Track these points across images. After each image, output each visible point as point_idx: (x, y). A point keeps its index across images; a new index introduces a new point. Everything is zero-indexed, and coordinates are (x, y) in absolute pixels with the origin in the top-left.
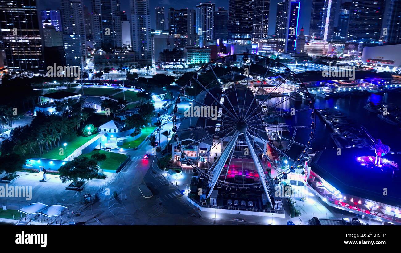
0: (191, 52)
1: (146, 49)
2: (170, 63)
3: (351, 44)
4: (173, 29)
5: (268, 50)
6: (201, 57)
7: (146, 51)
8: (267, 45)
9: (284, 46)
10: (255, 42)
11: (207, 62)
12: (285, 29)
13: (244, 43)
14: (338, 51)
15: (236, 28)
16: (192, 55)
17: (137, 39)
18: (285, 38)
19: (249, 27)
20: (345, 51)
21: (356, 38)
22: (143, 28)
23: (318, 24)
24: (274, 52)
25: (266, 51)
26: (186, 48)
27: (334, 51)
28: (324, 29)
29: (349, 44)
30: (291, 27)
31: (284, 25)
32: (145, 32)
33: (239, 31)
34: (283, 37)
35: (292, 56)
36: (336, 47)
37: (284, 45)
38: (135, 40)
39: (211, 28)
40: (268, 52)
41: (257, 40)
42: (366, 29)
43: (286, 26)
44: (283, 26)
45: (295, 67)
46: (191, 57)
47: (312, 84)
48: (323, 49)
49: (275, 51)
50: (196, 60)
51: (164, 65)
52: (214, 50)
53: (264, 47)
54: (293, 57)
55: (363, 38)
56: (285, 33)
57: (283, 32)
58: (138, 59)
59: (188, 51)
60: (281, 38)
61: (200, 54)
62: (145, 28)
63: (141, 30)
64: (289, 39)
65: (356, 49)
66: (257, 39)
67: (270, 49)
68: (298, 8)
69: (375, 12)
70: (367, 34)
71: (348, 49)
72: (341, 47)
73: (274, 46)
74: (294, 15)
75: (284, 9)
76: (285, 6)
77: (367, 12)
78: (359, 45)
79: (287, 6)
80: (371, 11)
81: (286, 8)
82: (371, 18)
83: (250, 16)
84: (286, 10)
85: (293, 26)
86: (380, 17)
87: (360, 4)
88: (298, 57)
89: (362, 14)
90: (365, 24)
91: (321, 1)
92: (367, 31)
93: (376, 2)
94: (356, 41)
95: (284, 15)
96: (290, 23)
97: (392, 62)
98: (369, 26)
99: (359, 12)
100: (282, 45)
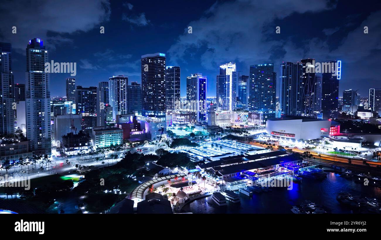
0: (101, 134)
1: (44, 135)
2: (75, 148)
3: (253, 113)
4: (81, 107)
5: (182, 122)
6: (112, 140)
7: (44, 138)
8: (181, 117)
9: (196, 117)
10: (169, 114)
11: (119, 144)
13: (158, 120)
14: (243, 119)
15: (149, 105)
16: (101, 140)
17: (32, 126)
19: (162, 105)
20: (249, 119)
21: (257, 109)
22: (40, 113)
23: (223, 95)
24: (188, 123)
25: (180, 122)
26: (94, 130)
27: (240, 119)
28: (229, 100)
29: (252, 114)
30: (201, 100)
32: (44, 117)
33: (153, 108)
35: (204, 129)
36: (241, 116)
37: (196, 115)
38: (30, 126)
39: (125, 100)
41: (171, 112)
42: (264, 101)
43: (196, 99)
44: (194, 99)
46: (100, 140)
47: (233, 176)
48: (230, 118)
50: (106, 143)
51: (67, 151)
52: (126, 129)
53: (178, 119)
54: (206, 129)
55: (262, 109)
58: (33, 148)
59: (97, 134)
61: (111, 136)
62: (43, 113)
63: (38, 115)
65: (258, 118)
66: (170, 110)
67: (183, 120)
68: (205, 83)
69: (269, 87)
70: (265, 105)
71: (251, 118)
72: (245, 116)
73: (187, 117)
74: (203, 89)
75: (194, 85)
76: (194, 81)
77: (263, 87)
78: (260, 115)
79: (196, 81)
80: (266, 86)
81: (195, 83)
82: (266, 92)
83: (163, 94)
84: (195, 85)
85: (202, 99)
86: (274, 91)
87: (256, 80)
88: (210, 130)
89: (259, 88)
90: (262, 97)
91: (224, 76)
92: (265, 103)
93: (268, 80)
94: (257, 111)
95: (194, 89)
96: (200, 96)
97: (293, 135)
98: (266, 99)
99: (256, 87)
100: (194, 116)
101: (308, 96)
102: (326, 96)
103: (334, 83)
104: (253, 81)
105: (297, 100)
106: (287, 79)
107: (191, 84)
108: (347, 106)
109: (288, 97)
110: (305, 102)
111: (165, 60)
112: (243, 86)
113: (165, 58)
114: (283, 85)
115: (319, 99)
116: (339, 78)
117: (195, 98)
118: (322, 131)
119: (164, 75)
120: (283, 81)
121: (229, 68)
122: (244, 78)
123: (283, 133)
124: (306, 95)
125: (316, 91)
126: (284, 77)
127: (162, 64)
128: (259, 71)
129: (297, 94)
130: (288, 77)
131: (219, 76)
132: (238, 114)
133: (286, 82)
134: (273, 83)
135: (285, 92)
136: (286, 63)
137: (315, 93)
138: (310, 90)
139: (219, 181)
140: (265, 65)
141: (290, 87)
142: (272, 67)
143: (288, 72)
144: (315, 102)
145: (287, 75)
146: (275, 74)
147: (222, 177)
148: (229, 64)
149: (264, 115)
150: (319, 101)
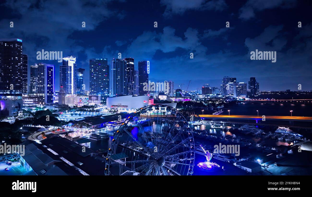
3: (93, 96)
5: (31, 104)
8: (29, 99)
9: (44, 99)
12: (44, 86)
13: (14, 99)
14: (84, 101)
18: (44, 93)
19: (19, 85)
20: (90, 101)
21: (95, 92)
23: (66, 83)
25: (29, 104)
27: (81, 102)
28: (71, 86)
29: (92, 96)
30: (48, 85)
31: (42, 83)
33: (8, 88)
34: (42, 92)
35: (55, 107)
36: (82, 99)
37: (44, 98)
40: (30, 105)
45: (70, 115)
48: (74, 101)
49: (37, 104)
53: (26, 101)
55: (100, 92)
56: (44, 89)
57: (42, 89)
60: (40, 93)
64: (48, 94)
65: (97, 99)
67: (32, 103)
68: (53, 71)
69: (105, 76)
70: (102, 89)
71: (92, 100)
72: (86, 99)
73: (35, 100)
74: (50, 75)
75: (41, 71)
76: (41, 68)
77: (100, 76)
78: (99, 97)
79: (44, 69)
80: (102, 75)
81: (43, 70)
82: (103, 80)
83: (20, 75)
84: (43, 71)
85: (50, 84)
86: (108, 79)
87: (95, 70)
88: (61, 108)
89: (97, 77)
90: (100, 83)
91: (66, 67)
92: (102, 88)
93: (104, 70)
94: (96, 94)
95: (41, 75)
96: (48, 81)
97: (126, 106)
98: (102, 85)
99: (95, 75)
100: (42, 99)
101: (130, 84)
102: (141, 84)
103: (145, 76)
104: (92, 71)
105: (123, 86)
106: (117, 71)
107: (38, 71)
108: (151, 93)
109: (117, 84)
110: (128, 88)
111: (22, 45)
112: (81, 77)
113: (22, 44)
114: (114, 75)
115: (137, 86)
116: (148, 72)
117: (43, 83)
118: (144, 102)
119: (21, 59)
120: (114, 72)
121: (71, 60)
122: (81, 71)
123: (120, 106)
124: (129, 83)
125: (135, 81)
126: (114, 69)
127: (19, 48)
128: (97, 64)
129: (123, 82)
130: (117, 69)
131: (62, 66)
132: (80, 98)
133: (116, 73)
134: (108, 73)
135: (115, 81)
136: (116, 59)
137: (135, 82)
138: (132, 80)
139: (90, 130)
140: (102, 59)
141: (119, 77)
142: (106, 61)
143: (117, 66)
144: (135, 88)
145: (117, 68)
146: (108, 66)
147: (92, 127)
148: (70, 57)
149: (102, 97)
150: (137, 87)
